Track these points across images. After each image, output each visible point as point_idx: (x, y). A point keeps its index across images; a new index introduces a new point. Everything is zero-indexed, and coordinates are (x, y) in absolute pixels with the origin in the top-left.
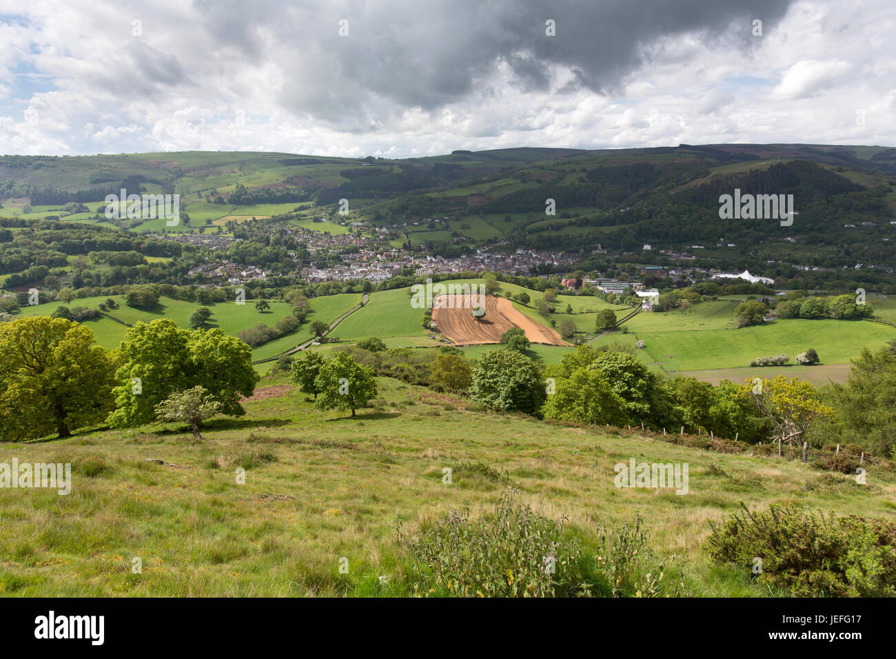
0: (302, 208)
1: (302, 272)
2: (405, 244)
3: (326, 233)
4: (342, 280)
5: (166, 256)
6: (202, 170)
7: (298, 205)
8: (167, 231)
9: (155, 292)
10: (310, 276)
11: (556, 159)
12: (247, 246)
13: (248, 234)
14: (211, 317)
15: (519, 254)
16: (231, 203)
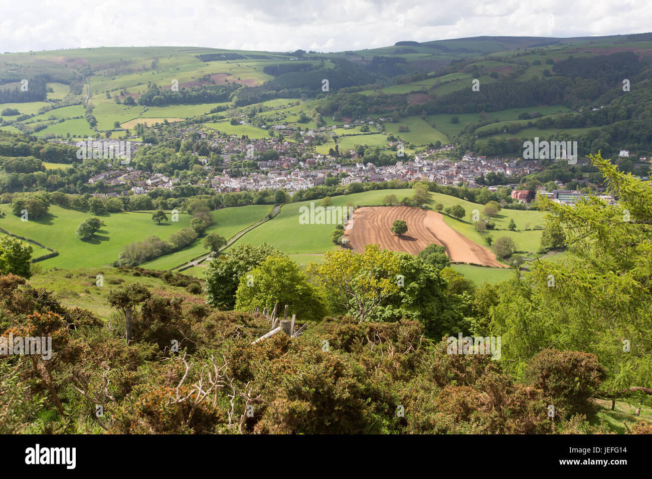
0: (220, 109)
1: (213, 181)
2: (331, 150)
3: (244, 137)
4: (257, 190)
5: (67, 162)
6: (113, 67)
7: (215, 106)
8: (71, 136)
9: (44, 200)
10: (222, 185)
11: (518, 49)
12: (155, 151)
13: (158, 138)
14: (102, 228)
15: (465, 161)
16: (141, 104)
